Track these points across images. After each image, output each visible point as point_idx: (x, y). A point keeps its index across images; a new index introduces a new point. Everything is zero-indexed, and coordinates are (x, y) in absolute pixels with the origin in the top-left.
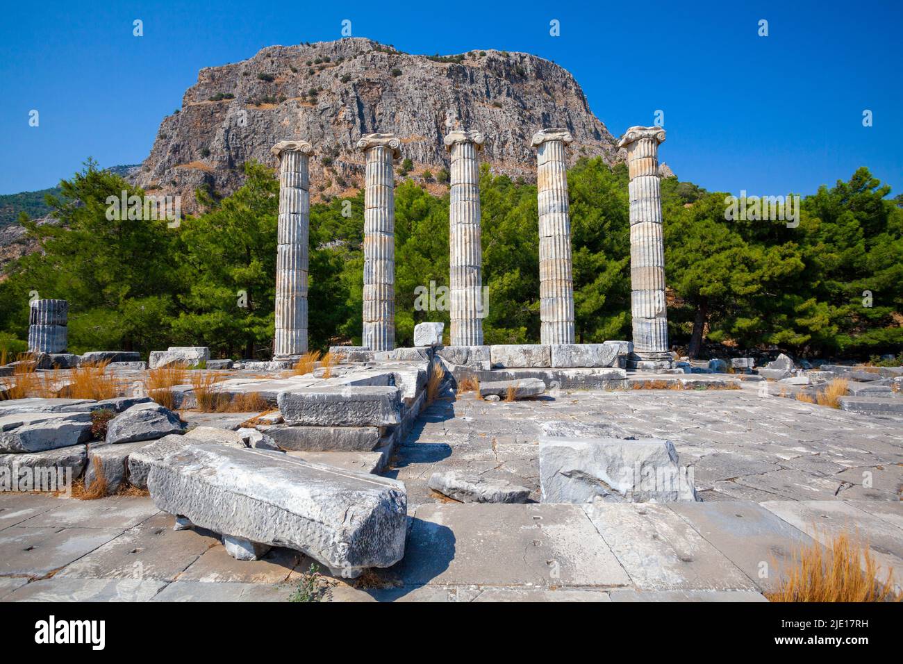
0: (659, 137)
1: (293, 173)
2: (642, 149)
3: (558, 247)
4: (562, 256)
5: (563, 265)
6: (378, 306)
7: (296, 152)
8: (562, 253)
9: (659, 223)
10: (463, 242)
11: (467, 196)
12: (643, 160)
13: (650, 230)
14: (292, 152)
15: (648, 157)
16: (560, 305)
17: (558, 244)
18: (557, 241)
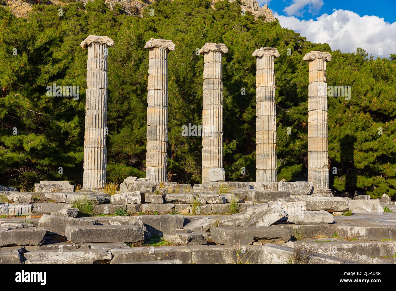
0: (327, 58)
1: (101, 60)
2: (318, 65)
3: (270, 123)
4: (272, 129)
5: (272, 134)
6: (160, 156)
7: (103, 44)
8: (272, 127)
9: (326, 111)
10: (215, 117)
11: (217, 87)
12: (319, 72)
13: (321, 115)
14: (100, 44)
15: (321, 70)
16: (270, 159)
17: (270, 121)
18: (270, 119)
